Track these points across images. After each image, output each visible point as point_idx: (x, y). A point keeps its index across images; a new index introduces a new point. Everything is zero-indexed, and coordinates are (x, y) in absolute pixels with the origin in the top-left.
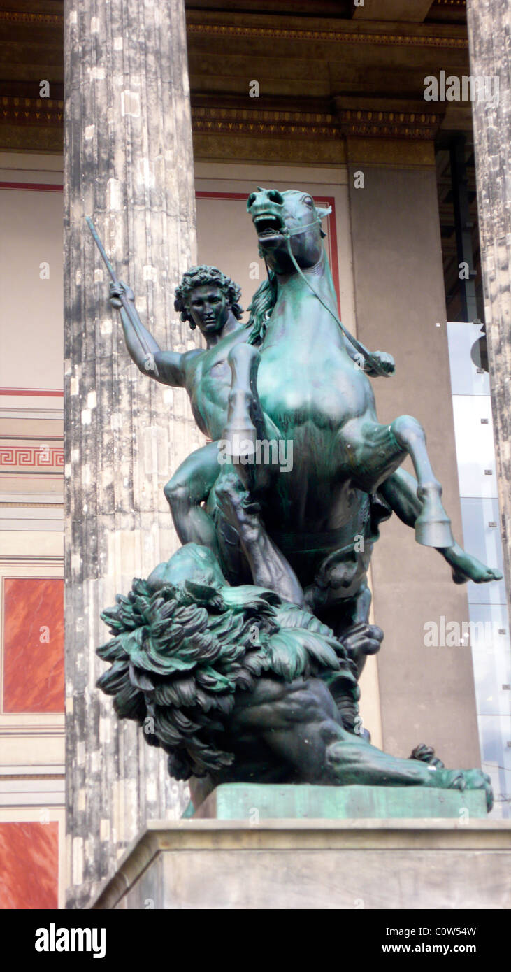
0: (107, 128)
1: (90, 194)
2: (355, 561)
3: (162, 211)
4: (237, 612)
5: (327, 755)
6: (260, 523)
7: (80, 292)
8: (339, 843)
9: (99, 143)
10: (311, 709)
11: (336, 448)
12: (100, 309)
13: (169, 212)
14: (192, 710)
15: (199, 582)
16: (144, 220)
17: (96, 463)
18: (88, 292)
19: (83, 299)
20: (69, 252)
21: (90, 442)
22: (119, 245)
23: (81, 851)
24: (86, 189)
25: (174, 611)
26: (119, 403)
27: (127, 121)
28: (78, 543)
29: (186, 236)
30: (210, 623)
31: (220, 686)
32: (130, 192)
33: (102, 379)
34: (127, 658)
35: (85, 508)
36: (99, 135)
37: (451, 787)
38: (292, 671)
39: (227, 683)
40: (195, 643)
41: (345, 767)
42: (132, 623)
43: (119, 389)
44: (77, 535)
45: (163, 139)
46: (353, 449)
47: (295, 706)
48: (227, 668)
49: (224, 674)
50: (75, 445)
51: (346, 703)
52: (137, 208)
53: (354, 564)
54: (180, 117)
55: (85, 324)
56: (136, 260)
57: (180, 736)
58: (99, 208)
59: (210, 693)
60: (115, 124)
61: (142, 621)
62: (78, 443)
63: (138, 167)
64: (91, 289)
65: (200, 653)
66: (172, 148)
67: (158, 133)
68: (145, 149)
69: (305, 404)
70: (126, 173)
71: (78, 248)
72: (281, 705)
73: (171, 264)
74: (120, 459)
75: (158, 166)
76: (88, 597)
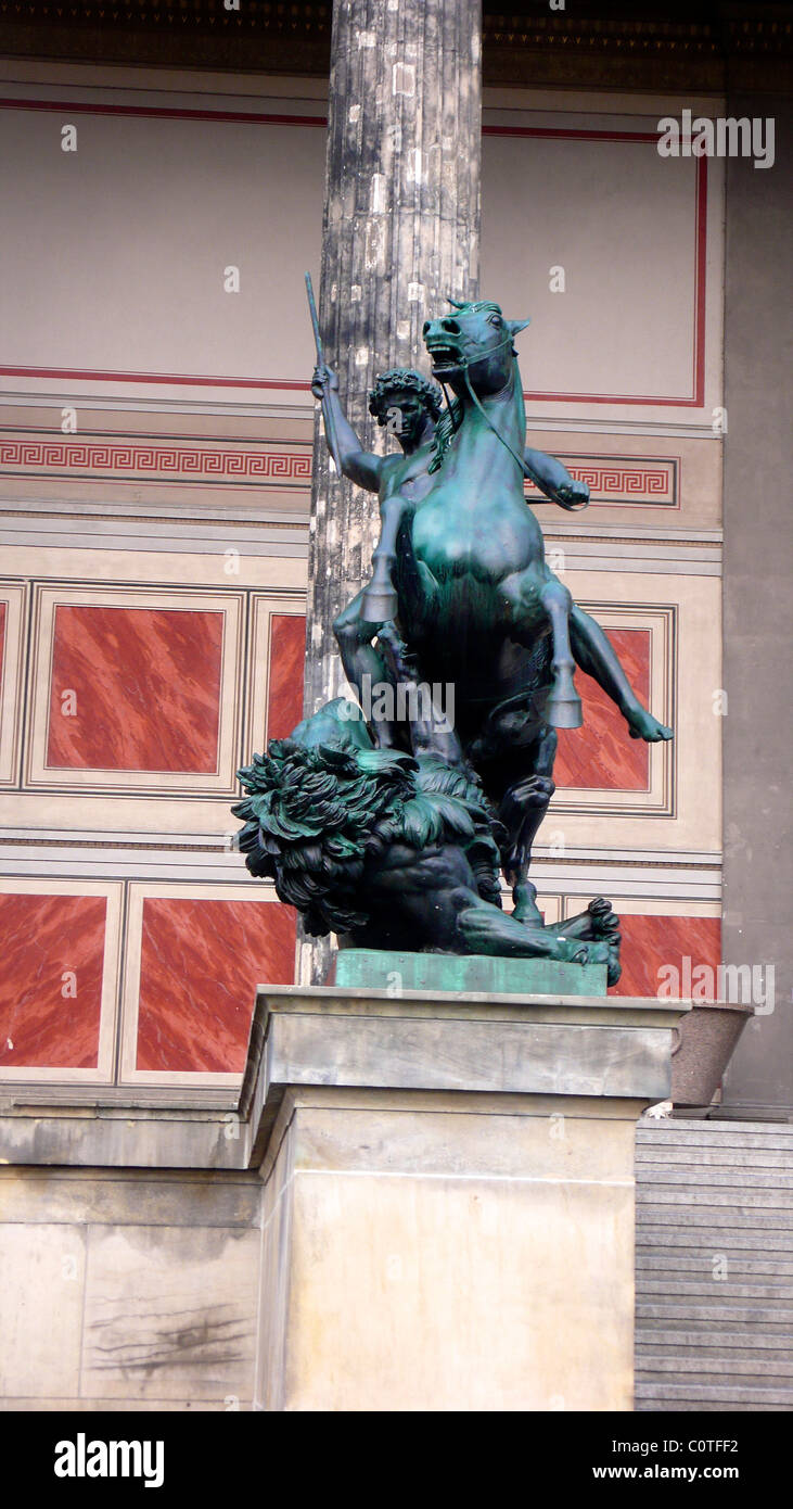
0: (375, 108)
1: (351, 190)
2: (527, 711)
3: (435, 215)
4: (371, 777)
5: (457, 922)
6: (419, 673)
7: (335, 311)
8: (446, 1014)
9: (364, 127)
10: (443, 876)
11: (495, 604)
12: (355, 335)
13: (444, 215)
14: (318, 874)
15: (333, 748)
16: (412, 226)
17: (343, 520)
18: (343, 313)
19: (337, 321)
20: (325, 259)
21: (337, 493)
22: (381, 255)
23: (309, 959)
24: (347, 184)
25: (302, 777)
26: (372, 450)
27: (399, 101)
28: (319, 611)
29: (464, 243)
30: (342, 788)
31: (347, 853)
32: (397, 191)
33: (354, 419)
34: (256, 819)
35: (329, 572)
36: (364, 117)
37: (573, 960)
38: (423, 839)
39: (354, 850)
40: (321, 811)
41: (475, 934)
42: (264, 785)
43: (373, 433)
44: (319, 601)
45: (441, 123)
46: (511, 606)
47: (427, 872)
48: (358, 834)
49: (353, 840)
50: (321, 495)
51: (485, 869)
52: (405, 210)
53: (525, 714)
54: (465, 92)
55: (338, 352)
56: (400, 276)
57: (309, 899)
58: (361, 209)
59: (335, 860)
60: (384, 105)
61: (272, 783)
62: (325, 493)
63: (409, 160)
64: (347, 308)
65: (327, 821)
66: (451, 135)
67: (435, 115)
68: (418, 137)
69: (465, 554)
70: (394, 167)
71: (335, 257)
72: (413, 871)
73: (443, 279)
74: (369, 517)
75: (433, 158)
76: (328, 675)
